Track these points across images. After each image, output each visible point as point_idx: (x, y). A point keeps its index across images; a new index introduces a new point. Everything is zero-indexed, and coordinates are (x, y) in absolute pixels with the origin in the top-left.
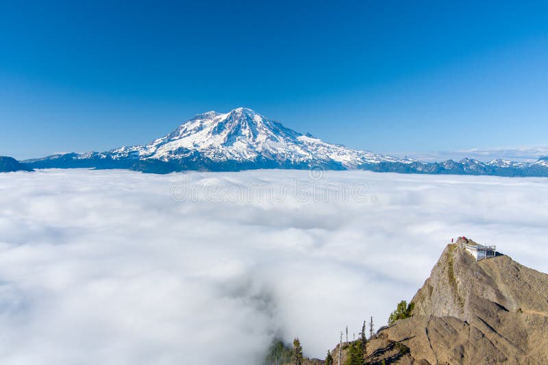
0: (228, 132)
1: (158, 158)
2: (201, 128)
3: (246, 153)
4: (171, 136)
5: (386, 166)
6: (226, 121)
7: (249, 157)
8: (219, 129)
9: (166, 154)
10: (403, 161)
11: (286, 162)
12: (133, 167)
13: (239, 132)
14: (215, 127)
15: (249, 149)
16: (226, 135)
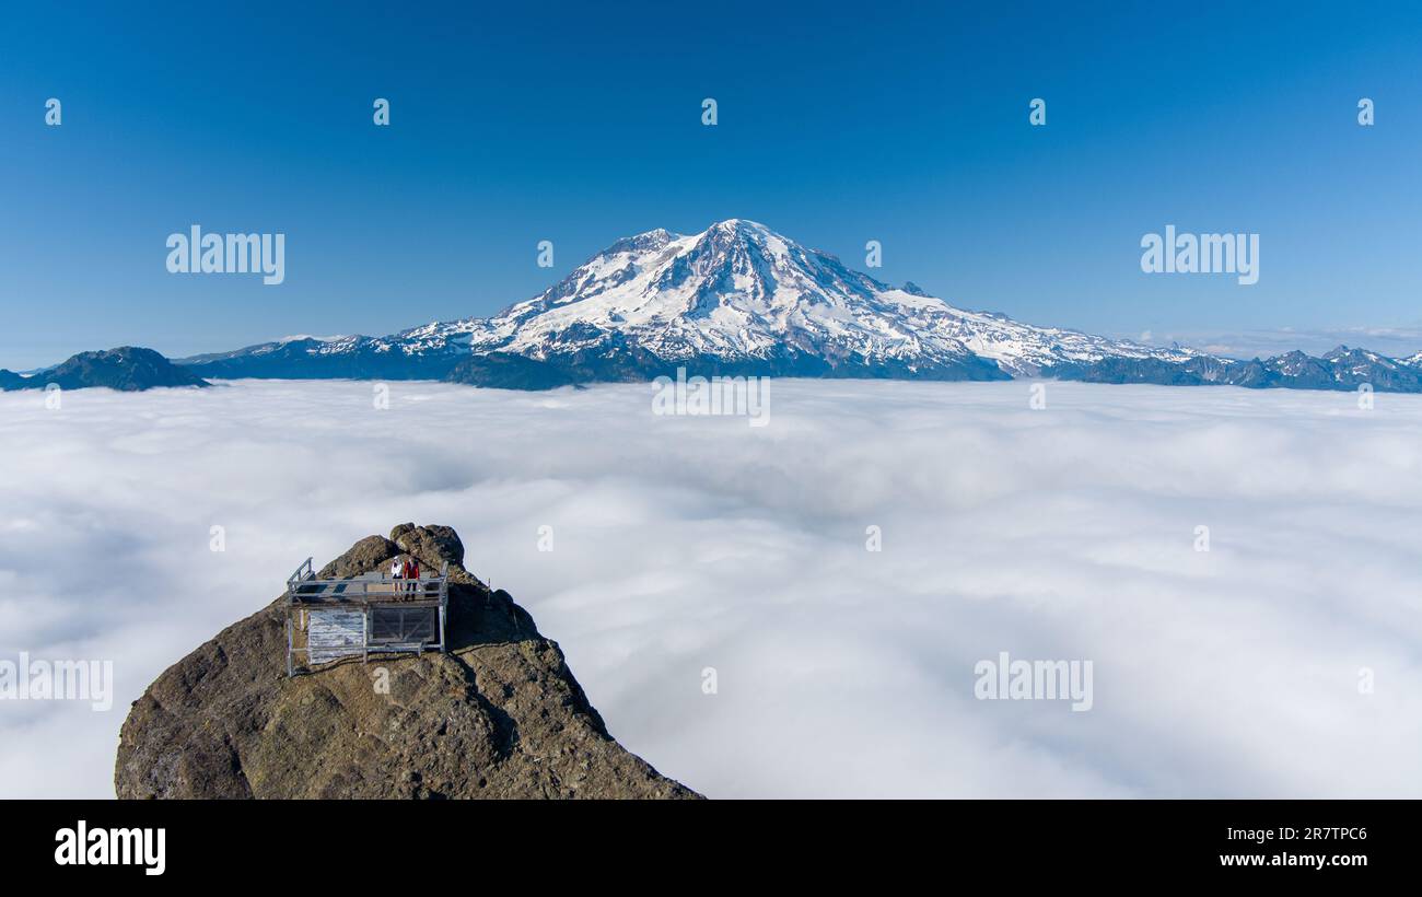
0: (699, 283)
1: (521, 350)
2: (630, 274)
3: (745, 337)
4: (555, 295)
5: (1120, 367)
6: (695, 254)
7: (752, 346)
8: (677, 275)
9: (540, 341)
10: (1167, 355)
11: (850, 359)
12: (455, 374)
13: (727, 283)
14: (667, 271)
15: (754, 327)
16: (693, 291)
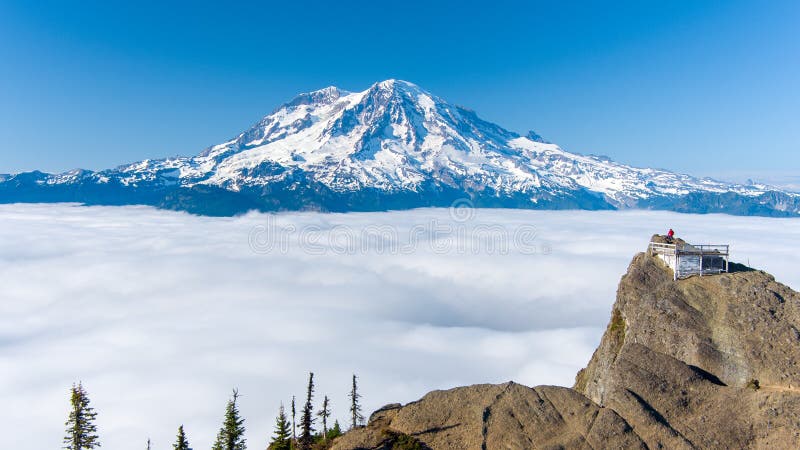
0: (364, 130)
1: (219, 183)
2: (307, 123)
3: (400, 174)
4: (247, 138)
5: (705, 199)
6: (360, 107)
7: (406, 182)
8: (346, 123)
9: (235, 176)
10: (743, 190)
11: (484, 192)
12: (166, 202)
13: (387, 130)
14: (338, 121)
15: (407, 166)
16: (359, 137)
